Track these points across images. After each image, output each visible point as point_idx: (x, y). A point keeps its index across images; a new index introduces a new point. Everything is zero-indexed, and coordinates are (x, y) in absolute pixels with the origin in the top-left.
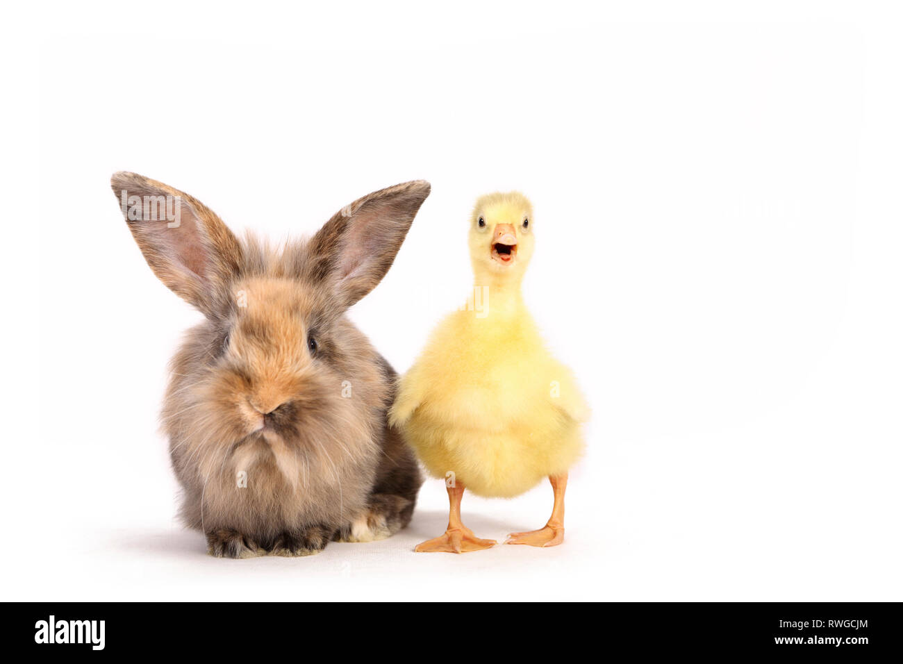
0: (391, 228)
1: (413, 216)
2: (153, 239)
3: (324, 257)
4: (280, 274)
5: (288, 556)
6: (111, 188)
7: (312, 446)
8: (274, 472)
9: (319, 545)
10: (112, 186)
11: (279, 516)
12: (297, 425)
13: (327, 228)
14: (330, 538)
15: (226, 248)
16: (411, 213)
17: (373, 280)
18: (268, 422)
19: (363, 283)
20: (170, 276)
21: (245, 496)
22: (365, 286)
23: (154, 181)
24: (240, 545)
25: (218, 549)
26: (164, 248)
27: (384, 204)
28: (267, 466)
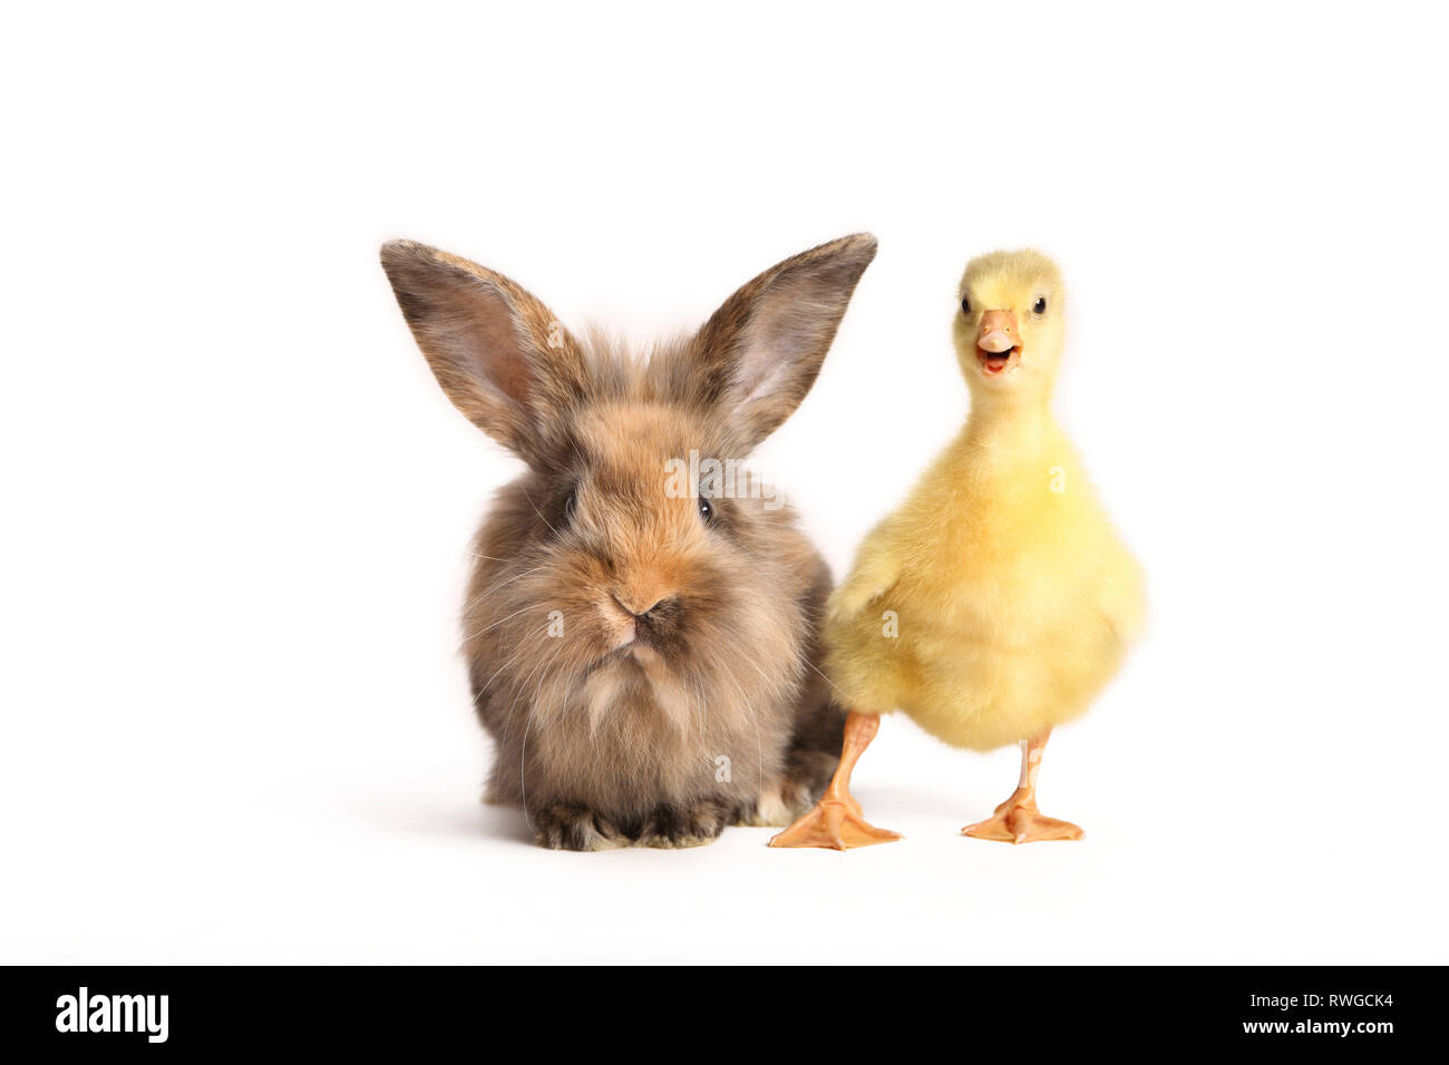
0: (817, 316)
1: (849, 294)
2: (448, 345)
3: (716, 366)
4: (649, 397)
5: (666, 848)
6: (380, 265)
7: (710, 668)
8: (651, 710)
9: (712, 830)
10: (383, 263)
11: (657, 783)
12: (686, 636)
13: (719, 320)
14: (727, 819)
15: (560, 357)
16: (846, 290)
17: (792, 402)
18: (642, 630)
19: (775, 406)
20: (474, 403)
21: (604, 750)
22: (779, 410)
23: (445, 254)
24: (589, 831)
25: (555, 836)
26: (464, 359)
27: (808, 275)
28: (639, 701)
